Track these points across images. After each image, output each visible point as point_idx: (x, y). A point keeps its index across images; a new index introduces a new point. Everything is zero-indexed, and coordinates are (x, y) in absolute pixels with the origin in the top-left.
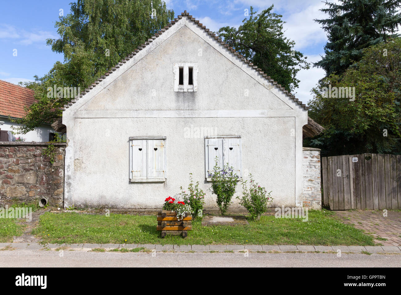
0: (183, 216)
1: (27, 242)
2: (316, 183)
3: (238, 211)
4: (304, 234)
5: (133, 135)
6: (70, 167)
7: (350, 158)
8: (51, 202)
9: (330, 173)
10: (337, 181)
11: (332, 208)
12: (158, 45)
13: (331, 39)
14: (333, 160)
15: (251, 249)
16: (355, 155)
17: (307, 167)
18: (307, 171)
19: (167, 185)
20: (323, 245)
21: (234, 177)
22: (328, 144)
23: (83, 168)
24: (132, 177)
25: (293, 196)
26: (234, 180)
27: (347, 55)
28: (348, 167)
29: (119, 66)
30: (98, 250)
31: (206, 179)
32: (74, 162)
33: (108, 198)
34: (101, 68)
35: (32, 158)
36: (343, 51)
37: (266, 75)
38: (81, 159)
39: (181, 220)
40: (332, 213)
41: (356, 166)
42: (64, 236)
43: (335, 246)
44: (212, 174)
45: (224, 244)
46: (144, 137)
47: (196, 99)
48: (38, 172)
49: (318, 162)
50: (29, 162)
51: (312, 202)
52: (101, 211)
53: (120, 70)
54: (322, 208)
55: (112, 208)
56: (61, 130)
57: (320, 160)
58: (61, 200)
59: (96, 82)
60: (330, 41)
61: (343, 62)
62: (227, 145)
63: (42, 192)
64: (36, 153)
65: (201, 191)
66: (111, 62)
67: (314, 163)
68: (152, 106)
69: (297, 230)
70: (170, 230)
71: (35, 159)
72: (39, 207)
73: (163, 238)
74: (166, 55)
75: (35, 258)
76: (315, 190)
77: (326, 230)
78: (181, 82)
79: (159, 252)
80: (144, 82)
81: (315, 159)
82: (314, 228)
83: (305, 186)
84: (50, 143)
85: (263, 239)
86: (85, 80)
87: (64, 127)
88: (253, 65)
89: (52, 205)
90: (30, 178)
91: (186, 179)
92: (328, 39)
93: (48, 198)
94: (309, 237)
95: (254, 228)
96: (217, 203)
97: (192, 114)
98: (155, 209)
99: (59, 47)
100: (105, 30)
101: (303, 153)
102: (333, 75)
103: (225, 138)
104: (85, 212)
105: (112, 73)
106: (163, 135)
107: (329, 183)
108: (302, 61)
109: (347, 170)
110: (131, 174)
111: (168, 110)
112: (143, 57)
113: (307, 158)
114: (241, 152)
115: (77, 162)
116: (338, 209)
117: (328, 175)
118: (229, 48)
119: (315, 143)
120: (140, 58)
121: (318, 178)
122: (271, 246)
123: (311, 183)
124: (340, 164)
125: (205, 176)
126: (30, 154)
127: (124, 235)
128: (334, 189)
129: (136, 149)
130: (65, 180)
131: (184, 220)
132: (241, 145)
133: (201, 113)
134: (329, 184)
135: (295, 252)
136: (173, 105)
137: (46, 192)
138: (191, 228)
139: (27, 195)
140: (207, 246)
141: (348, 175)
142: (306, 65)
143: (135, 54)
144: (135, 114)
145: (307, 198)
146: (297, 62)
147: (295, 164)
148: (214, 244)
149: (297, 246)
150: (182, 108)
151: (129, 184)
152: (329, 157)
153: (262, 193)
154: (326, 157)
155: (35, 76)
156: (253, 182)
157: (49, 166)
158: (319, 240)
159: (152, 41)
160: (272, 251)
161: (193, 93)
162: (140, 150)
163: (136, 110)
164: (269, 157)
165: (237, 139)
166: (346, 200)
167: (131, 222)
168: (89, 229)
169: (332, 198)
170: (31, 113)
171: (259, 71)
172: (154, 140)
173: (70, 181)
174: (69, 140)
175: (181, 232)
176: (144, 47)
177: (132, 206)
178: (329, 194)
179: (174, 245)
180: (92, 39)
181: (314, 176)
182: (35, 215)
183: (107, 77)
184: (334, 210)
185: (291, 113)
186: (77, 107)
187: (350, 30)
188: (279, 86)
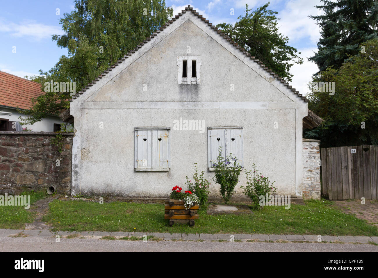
0: (191, 205)
1: (39, 229)
2: (315, 173)
3: (240, 200)
4: (308, 224)
5: (137, 126)
6: (77, 156)
7: (349, 149)
8: (59, 190)
9: (329, 164)
10: (336, 172)
11: (330, 198)
12: (162, 39)
13: (324, 35)
14: (332, 151)
15: (258, 238)
16: (354, 147)
17: (307, 158)
18: (307, 161)
19: (170, 174)
20: (329, 235)
21: (237, 166)
22: (322, 135)
23: (89, 157)
24: (137, 166)
25: (293, 186)
26: (237, 170)
27: (342, 50)
28: (347, 158)
29: (125, 59)
30: (108, 238)
31: (208, 168)
32: (81, 152)
33: (113, 186)
34: (103, 62)
35: (41, 147)
36: (338, 46)
37: (267, 68)
38: (88, 148)
39: (189, 209)
40: (331, 202)
41: (354, 158)
42: (74, 223)
43: (341, 237)
44: (215, 164)
45: (231, 233)
46: (149, 128)
47: (199, 91)
48: (47, 161)
49: (317, 153)
50: (38, 151)
51: (311, 192)
52: (107, 199)
53: (125, 63)
54: (321, 198)
55: (117, 196)
56: (68, 120)
57: (319, 151)
58: (68, 188)
59: (103, 74)
60: (323, 37)
61: (338, 56)
62: (229, 136)
63: (50, 180)
64: (45, 142)
65: (206, 180)
66: (113, 56)
67: (314, 154)
68: (157, 98)
69: (301, 220)
70: (178, 219)
71: (44, 149)
72: (48, 194)
73: (171, 226)
74: (170, 49)
75: (48, 245)
76: (314, 180)
77: (329, 220)
78: (185, 75)
79: (169, 240)
80: (149, 74)
81: (315, 150)
82: (317, 218)
83: (305, 177)
84: (58, 133)
85: (269, 228)
86: (89, 73)
87: (72, 118)
88: (254, 58)
89: (60, 193)
90: (39, 167)
91: (189, 169)
92: (320, 35)
93: (56, 186)
94: (314, 227)
95: (259, 218)
96: (221, 192)
97: (195, 106)
98: (159, 197)
99: (63, 42)
100: (107, 27)
101: (303, 144)
102: (329, 68)
103: (228, 129)
104: (91, 200)
105: (118, 65)
106: (167, 126)
107: (328, 173)
108: (296, 56)
109: (345, 161)
110: (136, 163)
111: (172, 101)
112: (148, 50)
113: (306, 149)
114: (242, 143)
115: (84, 151)
116: (336, 199)
117: (327, 165)
118: (231, 42)
119: (310, 135)
120: (144, 51)
121: (318, 168)
122: (277, 236)
123: (311, 173)
124: (338, 155)
125: (208, 166)
126: (39, 143)
127: (132, 223)
128: (333, 180)
129: (140, 139)
130: (73, 168)
131: (192, 209)
132: (243, 136)
133: (203, 105)
134: (327, 175)
135: (302, 242)
136: (177, 97)
137: (54, 180)
138: (198, 217)
139: (36, 182)
140: (215, 235)
141: (346, 166)
142: (299, 60)
143: (140, 48)
144: (140, 105)
145: (307, 187)
146: (291, 57)
147: (295, 155)
148: (221, 233)
149: (304, 236)
150: (185, 99)
151: (134, 173)
152: (327, 149)
153: (265, 183)
154: (325, 149)
155: (40, 71)
156: (257, 172)
157: (56, 156)
158: (325, 230)
159: (157, 35)
160: (279, 240)
161: (196, 86)
162: (145, 140)
163: (141, 102)
164: (270, 148)
165: (239, 130)
166: (344, 190)
167: (138, 210)
168: (97, 217)
169: (330, 188)
170: (38, 104)
171: (260, 64)
172: (158, 131)
173: (77, 169)
174: (76, 130)
175: (188, 221)
176: (149, 40)
177: (136, 194)
178: (328, 184)
179: (182, 234)
180: (95, 35)
181: (314, 167)
182: (43, 202)
183: (113, 70)
184: (333, 200)
185: (291, 105)
186: (84, 99)
187: (344, 26)
188: (280, 79)
